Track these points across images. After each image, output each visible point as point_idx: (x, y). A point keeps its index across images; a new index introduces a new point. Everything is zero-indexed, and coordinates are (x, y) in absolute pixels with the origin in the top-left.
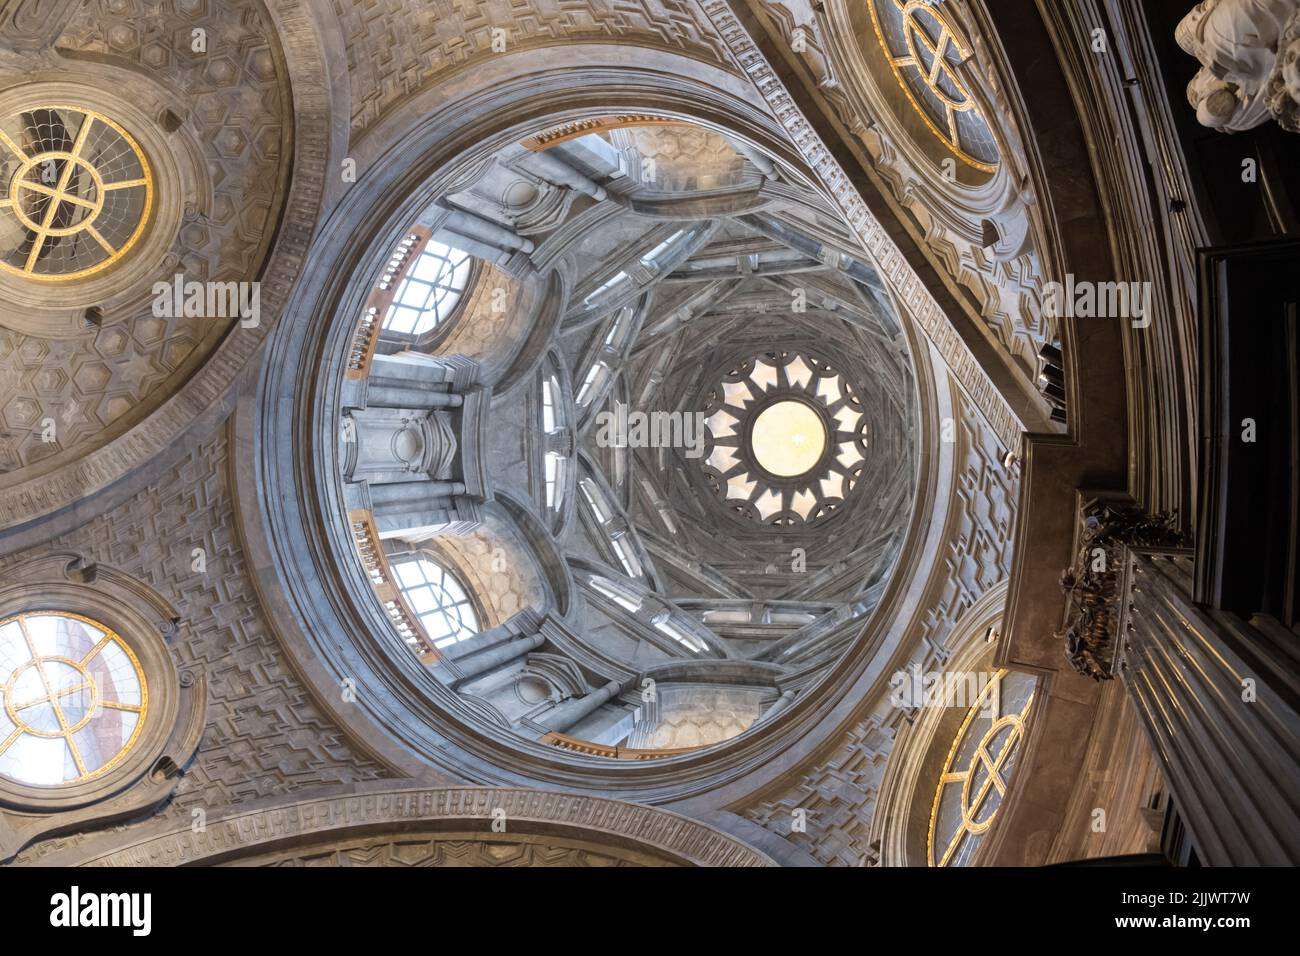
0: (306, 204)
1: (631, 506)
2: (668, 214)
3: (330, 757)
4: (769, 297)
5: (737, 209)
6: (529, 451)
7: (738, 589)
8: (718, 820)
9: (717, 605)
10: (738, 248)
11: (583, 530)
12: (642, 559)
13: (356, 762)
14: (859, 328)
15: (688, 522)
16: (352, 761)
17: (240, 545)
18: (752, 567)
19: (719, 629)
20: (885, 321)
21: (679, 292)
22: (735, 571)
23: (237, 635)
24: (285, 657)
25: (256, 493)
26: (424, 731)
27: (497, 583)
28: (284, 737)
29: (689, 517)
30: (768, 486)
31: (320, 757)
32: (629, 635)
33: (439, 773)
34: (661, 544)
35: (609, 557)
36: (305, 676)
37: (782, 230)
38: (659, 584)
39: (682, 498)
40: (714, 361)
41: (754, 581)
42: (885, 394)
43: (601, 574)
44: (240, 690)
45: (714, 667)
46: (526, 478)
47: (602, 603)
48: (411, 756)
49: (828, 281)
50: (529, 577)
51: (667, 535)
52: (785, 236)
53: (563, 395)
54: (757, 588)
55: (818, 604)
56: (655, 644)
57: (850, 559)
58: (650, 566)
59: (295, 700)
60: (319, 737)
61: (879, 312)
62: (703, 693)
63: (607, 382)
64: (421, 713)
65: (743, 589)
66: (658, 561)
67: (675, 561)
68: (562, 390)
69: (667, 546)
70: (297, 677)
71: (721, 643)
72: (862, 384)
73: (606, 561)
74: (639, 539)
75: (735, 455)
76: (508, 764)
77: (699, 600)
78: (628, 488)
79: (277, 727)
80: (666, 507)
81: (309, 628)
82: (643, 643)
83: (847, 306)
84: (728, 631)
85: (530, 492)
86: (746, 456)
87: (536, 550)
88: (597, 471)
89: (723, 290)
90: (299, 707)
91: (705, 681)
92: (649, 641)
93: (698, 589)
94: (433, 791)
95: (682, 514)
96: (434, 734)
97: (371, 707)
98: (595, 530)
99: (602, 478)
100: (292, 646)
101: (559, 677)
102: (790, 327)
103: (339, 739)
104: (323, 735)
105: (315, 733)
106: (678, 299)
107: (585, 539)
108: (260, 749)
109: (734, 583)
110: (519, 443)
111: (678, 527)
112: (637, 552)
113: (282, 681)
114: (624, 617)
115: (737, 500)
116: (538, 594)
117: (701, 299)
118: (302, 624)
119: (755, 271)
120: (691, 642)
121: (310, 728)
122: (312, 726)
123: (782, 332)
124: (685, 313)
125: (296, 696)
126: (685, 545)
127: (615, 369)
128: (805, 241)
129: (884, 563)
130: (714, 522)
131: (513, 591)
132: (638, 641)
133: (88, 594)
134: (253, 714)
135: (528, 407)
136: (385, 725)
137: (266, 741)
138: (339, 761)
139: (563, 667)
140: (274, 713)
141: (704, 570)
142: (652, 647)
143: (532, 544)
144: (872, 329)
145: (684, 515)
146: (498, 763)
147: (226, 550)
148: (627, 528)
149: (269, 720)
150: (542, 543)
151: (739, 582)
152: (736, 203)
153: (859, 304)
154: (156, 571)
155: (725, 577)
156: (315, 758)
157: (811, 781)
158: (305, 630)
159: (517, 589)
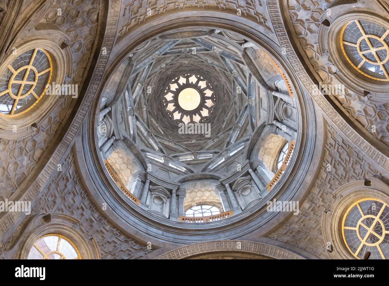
0: (102, 66)
1: (150, 128)
2: (169, 38)
3: (135, 249)
4: (189, 59)
5: (191, 37)
6: (124, 118)
7: (186, 149)
8: (261, 240)
9: (183, 155)
10: (185, 46)
11: (140, 139)
12: (157, 144)
13: (143, 248)
14: (217, 68)
15: (166, 129)
16: (142, 248)
17: (85, 189)
18: (188, 141)
19: (186, 163)
20: (228, 68)
21: (162, 59)
22: (183, 143)
23: (93, 219)
24: (110, 222)
25: (86, 169)
26: (155, 230)
27: (118, 161)
28: (119, 248)
29: (166, 128)
30: (185, 114)
31: (133, 250)
32: (165, 171)
33: (169, 244)
34: (161, 138)
35: (149, 146)
36: (118, 226)
37: (201, 41)
38: (164, 151)
39: (162, 122)
40: (168, 78)
41: (190, 145)
42: (223, 86)
43: (149, 152)
44: (100, 238)
45: (193, 176)
46: (124, 127)
47: (154, 162)
48: (158, 241)
49: (210, 55)
50: (131, 159)
51: (162, 135)
52: (201, 43)
53: (129, 97)
54: (191, 147)
55: (213, 151)
56: (173, 172)
57: (218, 136)
58: (161, 146)
59: (118, 235)
60: (129, 244)
61: (227, 65)
62: (192, 184)
63: (140, 90)
64: (151, 224)
65: (188, 148)
66: (163, 144)
67: (167, 143)
68: (129, 95)
69: (163, 138)
70: (115, 226)
71: (189, 167)
72: (215, 83)
73: (148, 147)
74: (156, 138)
75: (174, 106)
76: (182, 233)
77: (177, 154)
78: (148, 123)
79: (116, 245)
80: (160, 126)
81: (113, 209)
82: (170, 172)
83: (216, 63)
84: (189, 163)
85: (126, 131)
86: (177, 105)
87: (131, 149)
88: (140, 119)
89: (176, 58)
90: (120, 236)
91: (190, 181)
92: (171, 171)
93: (175, 151)
94: (173, 251)
95: (163, 127)
96: (157, 230)
97: (140, 229)
98: (143, 138)
99: (142, 121)
100: (111, 217)
101: (162, 193)
102: (193, 67)
103: (135, 242)
104: (130, 243)
105: (127, 243)
106: (162, 61)
107: (141, 142)
108: (115, 255)
109: (185, 147)
110: (121, 116)
111: (164, 132)
112: (156, 142)
113: (112, 230)
114: (162, 165)
115: (177, 120)
116: (136, 164)
117: (168, 61)
118: (111, 209)
119: (188, 52)
120: (179, 168)
121: (125, 242)
122: (126, 241)
123: (190, 68)
124: (164, 66)
125: (117, 233)
126: (167, 137)
127: (143, 85)
128: (207, 45)
129: (231, 137)
130: (172, 128)
131: (124, 163)
132: (168, 172)
133: (52, 227)
134: (107, 244)
135: (122, 104)
136: (146, 233)
137: (115, 251)
138: (138, 250)
139: (161, 189)
140: (114, 241)
141: (175, 144)
142: (173, 173)
143: (129, 147)
144: (223, 69)
145: (165, 127)
146: (179, 234)
147: (81, 192)
148: (152, 135)
149: (113, 244)
150: (133, 147)
151: (185, 146)
152: (191, 34)
153: (220, 62)
154: (63, 207)
155: (182, 146)
156: (131, 251)
157: (287, 226)
158: (112, 210)
159: (126, 162)
